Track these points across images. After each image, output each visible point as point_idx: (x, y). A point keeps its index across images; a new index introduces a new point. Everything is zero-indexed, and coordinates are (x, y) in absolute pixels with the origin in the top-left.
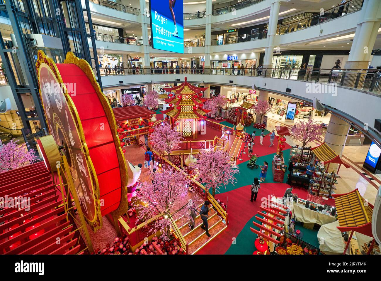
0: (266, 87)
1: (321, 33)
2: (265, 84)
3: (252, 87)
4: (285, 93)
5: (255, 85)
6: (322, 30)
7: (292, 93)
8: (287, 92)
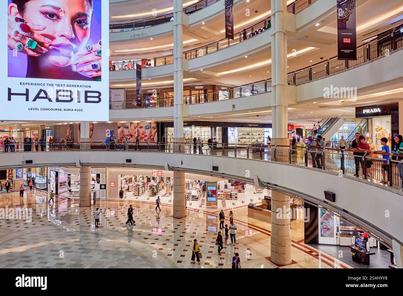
0: (183, 166)
1: (234, 108)
2: (182, 162)
3: (164, 166)
4: (211, 172)
5: (168, 165)
6: (234, 105)
7: (220, 171)
8: (213, 171)
